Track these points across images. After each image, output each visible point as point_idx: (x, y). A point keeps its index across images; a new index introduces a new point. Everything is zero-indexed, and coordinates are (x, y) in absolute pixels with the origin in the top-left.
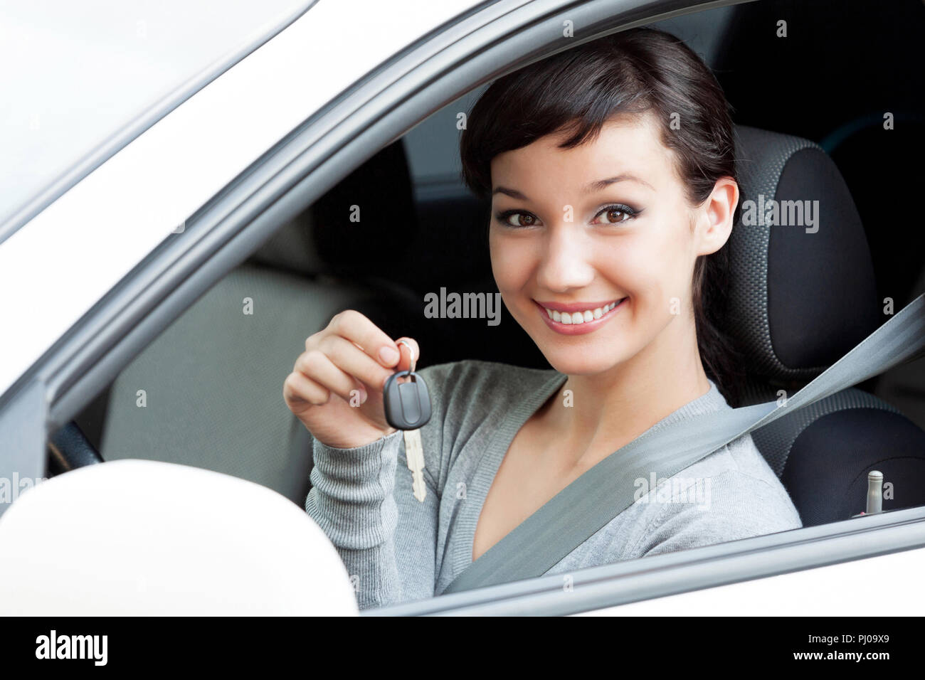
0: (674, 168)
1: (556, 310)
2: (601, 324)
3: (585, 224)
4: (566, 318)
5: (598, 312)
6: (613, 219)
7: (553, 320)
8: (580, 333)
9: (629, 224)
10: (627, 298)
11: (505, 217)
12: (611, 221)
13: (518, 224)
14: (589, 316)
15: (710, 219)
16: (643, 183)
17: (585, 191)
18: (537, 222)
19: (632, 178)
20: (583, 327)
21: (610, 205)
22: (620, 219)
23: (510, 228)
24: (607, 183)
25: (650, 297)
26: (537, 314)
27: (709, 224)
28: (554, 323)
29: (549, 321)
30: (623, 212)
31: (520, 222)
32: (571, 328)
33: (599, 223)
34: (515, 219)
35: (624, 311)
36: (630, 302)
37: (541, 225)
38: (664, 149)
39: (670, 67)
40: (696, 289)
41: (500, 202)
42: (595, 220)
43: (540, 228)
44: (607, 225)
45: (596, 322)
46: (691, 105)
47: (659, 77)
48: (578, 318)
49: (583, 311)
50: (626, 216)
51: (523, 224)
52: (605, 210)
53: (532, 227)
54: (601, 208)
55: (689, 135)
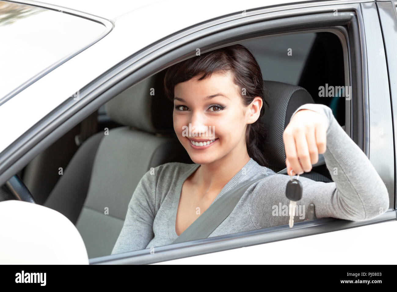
0: (238, 92)
1: (194, 141)
2: (209, 147)
3: (205, 111)
4: (197, 144)
5: (208, 143)
6: (215, 110)
7: (193, 144)
8: (202, 149)
9: (220, 112)
10: (219, 138)
11: (178, 107)
12: (214, 110)
13: (182, 110)
14: (205, 143)
15: (252, 112)
16: (226, 97)
17: (205, 99)
18: (189, 110)
19: (222, 95)
20: (203, 147)
21: (214, 105)
22: (218, 110)
23: (179, 111)
24: (213, 96)
25: (227, 138)
26: (188, 142)
27: (251, 113)
28: (193, 145)
29: (191, 145)
30: (218, 108)
31: (183, 109)
32: (198, 148)
33: (210, 111)
34: (181, 108)
35: (217, 143)
36: (220, 140)
37: (190, 110)
38: (234, 85)
39: (240, 56)
40: (247, 136)
41: (176, 102)
42: (208, 110)
43: (189, 112)
44: (212, 112)
45: (208, 146)
46: (246, 69)
47: (235, 59)
48: (201, 144)
49: (203, 141)
50: (219, 109)
51: (184, 110)
52: (212, 107)
53: (187, 111)
54: (211, 106)
55: (244, 80)
